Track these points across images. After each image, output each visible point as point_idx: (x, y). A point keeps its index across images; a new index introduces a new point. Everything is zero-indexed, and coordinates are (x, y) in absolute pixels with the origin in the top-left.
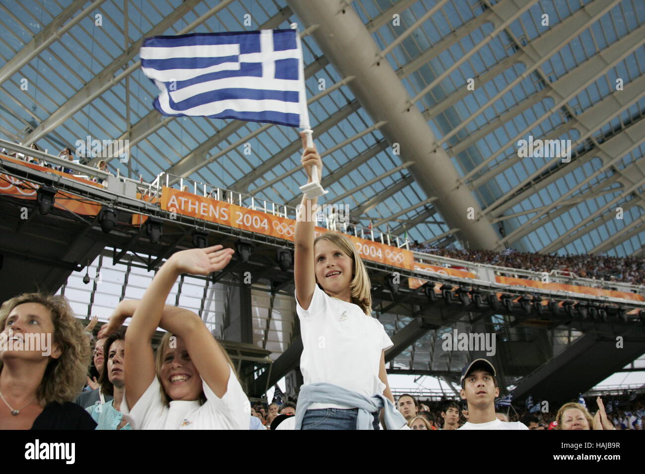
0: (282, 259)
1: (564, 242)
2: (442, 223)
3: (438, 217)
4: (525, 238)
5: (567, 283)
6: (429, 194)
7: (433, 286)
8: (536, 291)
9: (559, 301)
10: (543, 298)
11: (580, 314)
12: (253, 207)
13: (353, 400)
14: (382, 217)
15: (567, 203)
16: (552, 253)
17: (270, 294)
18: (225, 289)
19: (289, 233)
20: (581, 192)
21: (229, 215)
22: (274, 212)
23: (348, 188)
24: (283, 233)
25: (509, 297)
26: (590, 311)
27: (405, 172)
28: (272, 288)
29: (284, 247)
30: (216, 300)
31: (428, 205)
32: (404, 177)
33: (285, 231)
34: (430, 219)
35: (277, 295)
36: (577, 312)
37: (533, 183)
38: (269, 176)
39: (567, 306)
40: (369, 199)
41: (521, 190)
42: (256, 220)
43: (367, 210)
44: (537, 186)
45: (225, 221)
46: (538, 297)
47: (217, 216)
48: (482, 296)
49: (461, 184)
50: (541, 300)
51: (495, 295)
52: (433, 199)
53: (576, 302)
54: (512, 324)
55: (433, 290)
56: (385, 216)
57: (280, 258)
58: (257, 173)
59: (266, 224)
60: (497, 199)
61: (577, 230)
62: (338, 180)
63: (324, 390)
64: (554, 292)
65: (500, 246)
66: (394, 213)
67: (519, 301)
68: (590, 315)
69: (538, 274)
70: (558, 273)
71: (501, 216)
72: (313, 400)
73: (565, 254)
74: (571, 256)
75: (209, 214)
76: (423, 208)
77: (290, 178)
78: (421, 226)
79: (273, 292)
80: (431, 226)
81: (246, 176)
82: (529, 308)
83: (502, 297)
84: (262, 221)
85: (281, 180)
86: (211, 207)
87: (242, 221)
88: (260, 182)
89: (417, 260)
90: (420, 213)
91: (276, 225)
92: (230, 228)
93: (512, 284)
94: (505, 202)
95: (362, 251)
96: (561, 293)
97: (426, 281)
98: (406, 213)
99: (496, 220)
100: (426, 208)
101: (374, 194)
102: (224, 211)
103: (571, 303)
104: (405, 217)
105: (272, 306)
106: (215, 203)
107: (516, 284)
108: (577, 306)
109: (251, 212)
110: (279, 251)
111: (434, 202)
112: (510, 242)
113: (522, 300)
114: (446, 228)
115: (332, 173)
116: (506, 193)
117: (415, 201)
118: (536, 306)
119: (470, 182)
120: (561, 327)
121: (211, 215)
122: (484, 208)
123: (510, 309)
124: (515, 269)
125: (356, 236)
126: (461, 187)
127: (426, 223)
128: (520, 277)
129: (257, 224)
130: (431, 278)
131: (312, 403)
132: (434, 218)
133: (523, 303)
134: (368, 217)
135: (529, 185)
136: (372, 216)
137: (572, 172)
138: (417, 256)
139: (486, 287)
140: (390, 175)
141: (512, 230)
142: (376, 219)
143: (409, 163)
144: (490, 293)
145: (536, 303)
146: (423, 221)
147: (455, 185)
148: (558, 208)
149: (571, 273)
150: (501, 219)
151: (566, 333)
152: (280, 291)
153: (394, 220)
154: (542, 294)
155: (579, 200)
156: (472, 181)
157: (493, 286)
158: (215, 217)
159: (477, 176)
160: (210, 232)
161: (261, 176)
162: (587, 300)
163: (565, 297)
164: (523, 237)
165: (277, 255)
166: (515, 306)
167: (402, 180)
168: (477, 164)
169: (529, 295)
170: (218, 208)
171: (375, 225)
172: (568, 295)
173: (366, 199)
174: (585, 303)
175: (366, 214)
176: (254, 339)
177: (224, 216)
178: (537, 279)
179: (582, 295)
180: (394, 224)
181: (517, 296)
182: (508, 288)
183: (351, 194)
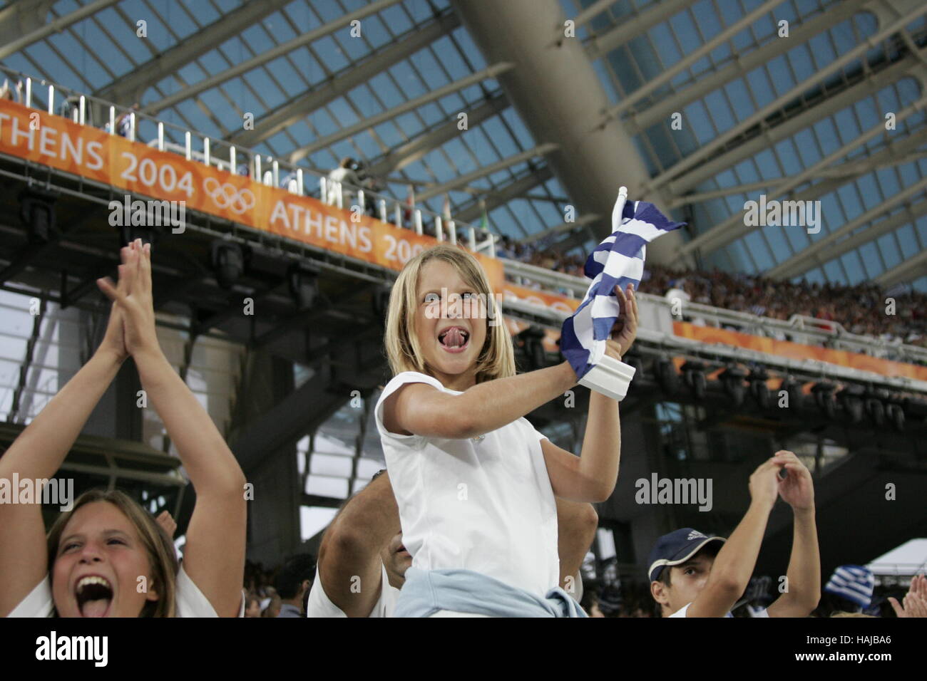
0: (223, 260)
1: (821, 256)
2: (565, 202)
3: (554, 187)
4: (738, 244)
5: (825, 344)
6: (539, 138)
7: (541, 335)
8: (757, 358)
9: (804, 383)
10: (771, 373)
11: (847, 413)
12: (161, 143)
13: (521, 607)
14: (436, 181)
15: (834, 173)
16: (795, 276)
17: (185, 336)
18: (83, 320)
19: (239, 207)
20: (867, 152)
21: (106, 160)
22: (207, 157)
23: (366, 113)
24: (225, 206)
25: (699, 367)
26: (869, 407)
27: (492, 85)
28: (192, 324)
29: (228, 237)
30: (61, 344)
31: (535, 160)
32: (488, 96)
33: (230, 202)
34: (538, 191)
35: (202, 339)
36: (840, 407)
37: (764, 125)
38: (191, 74)
39: (821, 394)
40: (410, 140)
41: (738, 141)
42: (167, 173)
43: (403, 164)
44: (773, 134)
45: (98, 173)
46: (762, 371)
47: (78, 159)
48: (642, 362)
49: (610, 119)
50: (765, 378)
51: (670, 362)
52: (548, 147)
53: (840, 386)
54: (701, 426)
55: (540, 345)
56: (442, 179)
57: (218, 259)
58: (165, 64)
59: (190, 183)
60: (685, 156)
61: (851, 233)
62: (344, 93)
63: (467, 586)
64: (795, 363)
65: (682, 258)
66: (463, 172)
67: (720, 377)
68: (869, 415)
69: (764, 323)
70: (805, 323)
71: (689, 193)
72: (441, 605)
73: (821, 282)
74: (833, 286)
75: (59, 152)
76: (524, 166)
77: (237, 81)
78: (518, 206)
79: (195, 332)
80: (539, 205)
81: (137, 70)
82: (739, 392)
83: (686, 367)
84: (179, 177)
85: (217, 85)
86: (66, 139)
87: (136, 173)
88: (169, 86)
89: (510, 278)
90: (519, 178)
91: (212, 187)
92: (105, 187)
93: (707, 340)
94: (702, 163)
95: (395, 253)
96: (811, 364)
97: (526, 325)
98: (487, 176)
99: (678, 203)
100: (532, 167)
101: (420, 128)
102: (95, 149)
103: (830, 388)
104: (484, 184)
105: (188, 360)
106: (74, 131)
107: (715, 340)
108: (841, 395)
109: (156, 155)
110: (216, 245)
111: (550, 156)
112: (704, 249)
113: (728, 377)
114: (570, 212)
115: (331, 78)
116: (705, 144)
117: (508, 149)
118: (755, 390)
119: (627, 115)
120: (803, 435)
121: (63, 156)
122: (654, 174)
123: (701, 393)
124: (715, 310)
125: (384, 221)
126: (609, 128)
127: (530, 199)
128: (724, 326)
129: (168, 182)
130: (538, 319)
131: (438, 609)
132: (546, 189)
133: (729, 382)
134: (405, 180)
135: (755, 130)
136: (413, 176)
137: (853, 108)
138: (512, 272)
139: (652, 345)
140: (458, 92)
141: (711, 225)
142: (422, 184)
143: (502, 67)
144: (659, 357)
145: (755, 383)
146: (522, 195)
147: (596, 120)
148: (814, 183)
149: (834, 325)
150: (690, 199)
151: (812, 449)
152: (214, 331)
153: (460, 188)
154: (770, 366)
155: (860, 168)
156: (633, 114)
157: (668, 342)
158: (73, 162)
159: (645, 104)
160: (63, 194)
161: (173, 71)
162: (865, 383)
163: (817, 375)
164: (732, 240)
165: (210, 254)
166: (711, 388)
167: (482, 103)
168: (649, 78)
169: (741, 367)
170: (80, 142)
171: (421, 197)
172: (824, 370)
173: (403, 138)
174: (859, 389)
175: (402, 172)
176: (145, 432)
177: (94, 161)
178: (760, 332)
179: (851, 372)
180: (460, 198)
181: (716, 368)
182: (698, 349)
183: (372, 126)
